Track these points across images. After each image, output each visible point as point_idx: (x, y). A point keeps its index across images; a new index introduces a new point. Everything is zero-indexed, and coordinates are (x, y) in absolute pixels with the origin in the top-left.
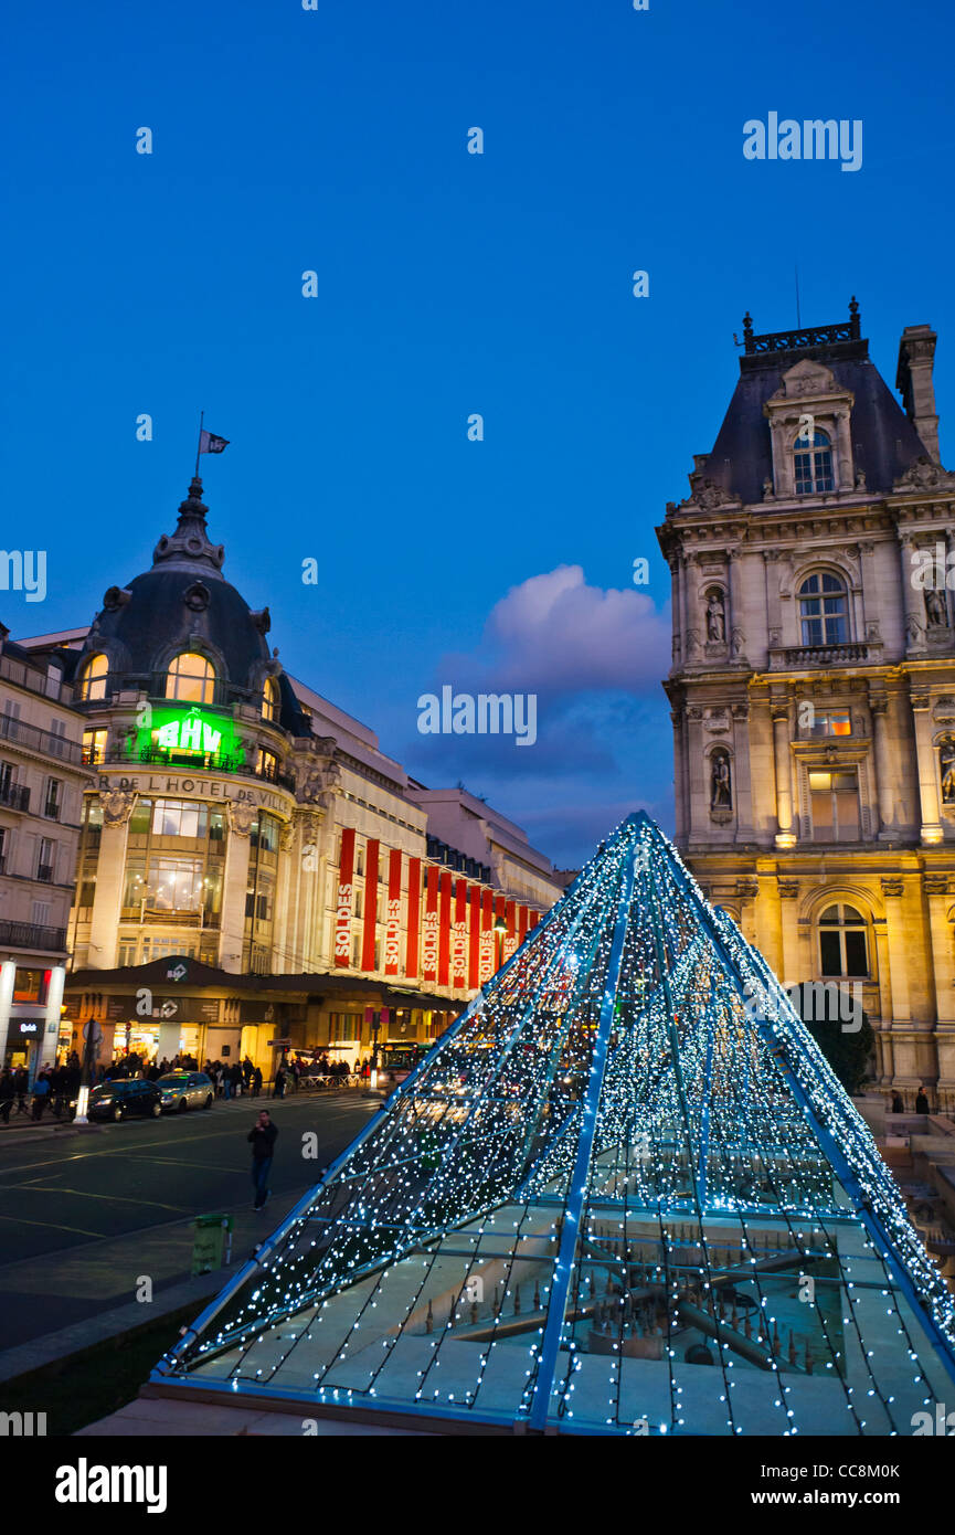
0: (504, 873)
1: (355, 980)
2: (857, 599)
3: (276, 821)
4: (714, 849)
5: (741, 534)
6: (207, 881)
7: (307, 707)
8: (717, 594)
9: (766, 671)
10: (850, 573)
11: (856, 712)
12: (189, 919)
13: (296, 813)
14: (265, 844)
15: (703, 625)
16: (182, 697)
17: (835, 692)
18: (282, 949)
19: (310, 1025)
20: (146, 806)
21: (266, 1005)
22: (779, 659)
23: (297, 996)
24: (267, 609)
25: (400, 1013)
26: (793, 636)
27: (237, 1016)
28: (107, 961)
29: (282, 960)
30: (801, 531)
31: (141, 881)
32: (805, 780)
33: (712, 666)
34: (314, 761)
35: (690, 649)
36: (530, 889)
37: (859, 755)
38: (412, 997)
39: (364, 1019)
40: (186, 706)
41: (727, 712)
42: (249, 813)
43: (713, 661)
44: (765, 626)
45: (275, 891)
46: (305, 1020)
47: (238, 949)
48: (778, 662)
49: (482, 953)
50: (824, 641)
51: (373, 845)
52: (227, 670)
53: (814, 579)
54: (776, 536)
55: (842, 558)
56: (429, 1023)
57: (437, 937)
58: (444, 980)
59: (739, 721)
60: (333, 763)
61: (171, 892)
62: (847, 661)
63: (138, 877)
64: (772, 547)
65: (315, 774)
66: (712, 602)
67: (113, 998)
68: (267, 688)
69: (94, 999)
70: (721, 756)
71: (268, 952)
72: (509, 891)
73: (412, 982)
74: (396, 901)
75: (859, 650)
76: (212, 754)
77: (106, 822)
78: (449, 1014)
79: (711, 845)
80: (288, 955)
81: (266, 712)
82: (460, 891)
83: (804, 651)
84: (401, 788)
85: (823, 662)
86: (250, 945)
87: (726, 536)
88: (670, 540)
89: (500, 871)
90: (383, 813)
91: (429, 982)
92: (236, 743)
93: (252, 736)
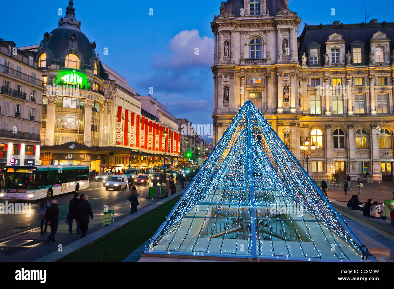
0: (162, 119)
1: (122, 148)
2: (265, 46)
3: (99, 104)
4: (224, 113)
5: (235, 26)
6: (80, 121)
7: (107, 71)
8: (227, 43)
9: (240, 65)
10: (263, 39)
11: (263, 77)
12: (75, 131)
13: (105, 102)
14: (96, 111)
15: (223, 51)
16: (70, 67)
17: (258, 71)
18: (102, 140)
19: (110, 160)
20: (60, 99)
21: (98, 155)
22: (243, 62)
23: (106, 152)
24: (95, 41)
25: (134, 157)
26: (247, 56)
27: (90, 158)
28: (51, 143)
29: (102, 142)
30: (251, 26)
31: (60, 121)
32: (248, 95)
33: (225, 63)
34: (110, 87)
35: (219, 58)
36: (169, 124)
37: (263, 89)
38: (138, 152)
39: (125, 158)
40: (71, 70)
41: (229, 76)
42: (91, 102)
43: (225, 62)
44: (240, 52)
45: (99, 124)
46: (109, 159)
47: (89, 140)
48: (243, 63)
49: (156, 141)
50: (255, 58)
51: (127, 111)
52: (83, 60)
53: (253, 40)
54: (244, 27)
55: (261, 34)
56: (143, 159)
57: (144, 137)
58: (146, 148)
59: (232, 79)
60: (115, 88)
61: (70, 124)
62: (261, 63)
63: (59, 119)
64: (243, 30)
65: (110, 91)
66: (225, 45)
67: (53, 154)
68: (95, 65)
69: (48, 154)
70: (226, 88)
71: (98, 140)
72: (163, 124)
73: (137, 148)
74: (133, 127)
75: (264, 60)
76: (80, 84)
77: (48, 104)
78: (148, 157)
79: (223, 112)
80: (103, 142)
81: (96, 72)
82: (150, 124)
83: (250, 60)
84: (134, 95)
85: (255, 63)
86: (93, 139)
87: (230, 26)
88: (215, 27)
89: (161, 119)
90: (129, 102)
91: (142, 149)
92: (87, 81)
93: (92, 79)
